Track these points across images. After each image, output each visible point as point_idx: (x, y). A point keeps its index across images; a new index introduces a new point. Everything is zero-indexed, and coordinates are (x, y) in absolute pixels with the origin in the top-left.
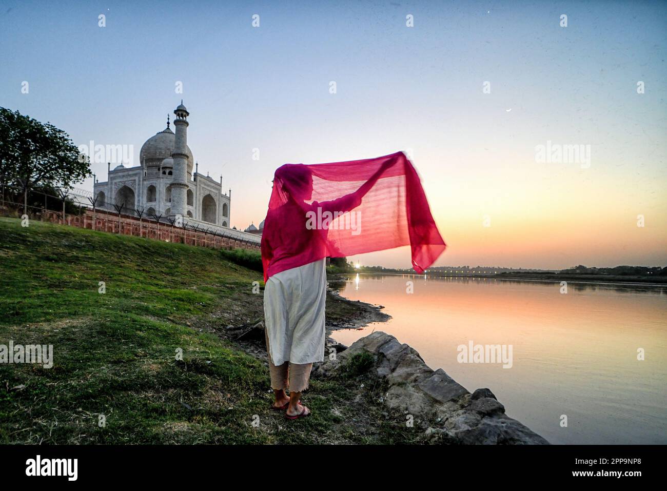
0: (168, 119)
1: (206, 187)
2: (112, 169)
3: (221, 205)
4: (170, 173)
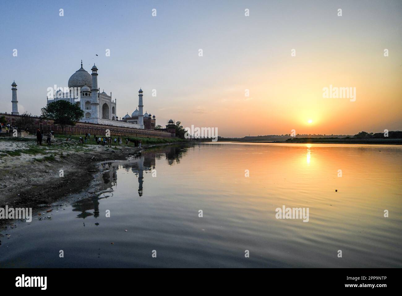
0: (82, 62)
1: (104, 99)
3: (112, 108)
4: (86, 94)
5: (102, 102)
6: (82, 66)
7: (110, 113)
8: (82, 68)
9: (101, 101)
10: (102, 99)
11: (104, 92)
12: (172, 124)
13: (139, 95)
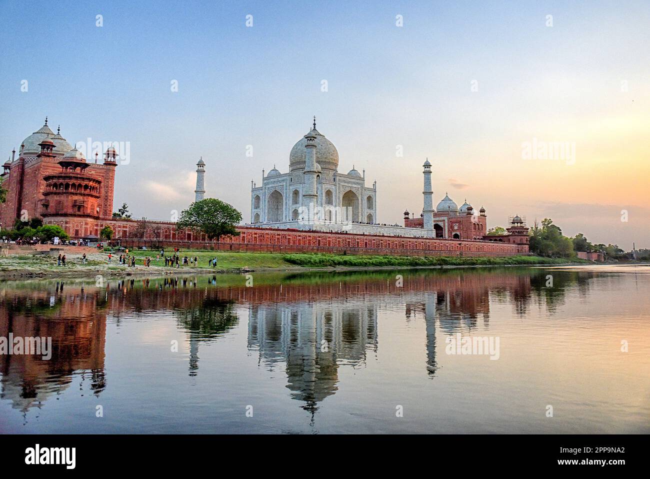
0: (315, 120)
1: (346, 184)
2: (266, 176)
3: (365, 198)
5: (341, 189)
6: (315, 127)
7: (360, 208)
8: (314, 130)
9: (339, 187)
10: (343, 184)
11: (354, 170)
12: (519, 224)
13: (424, 172)
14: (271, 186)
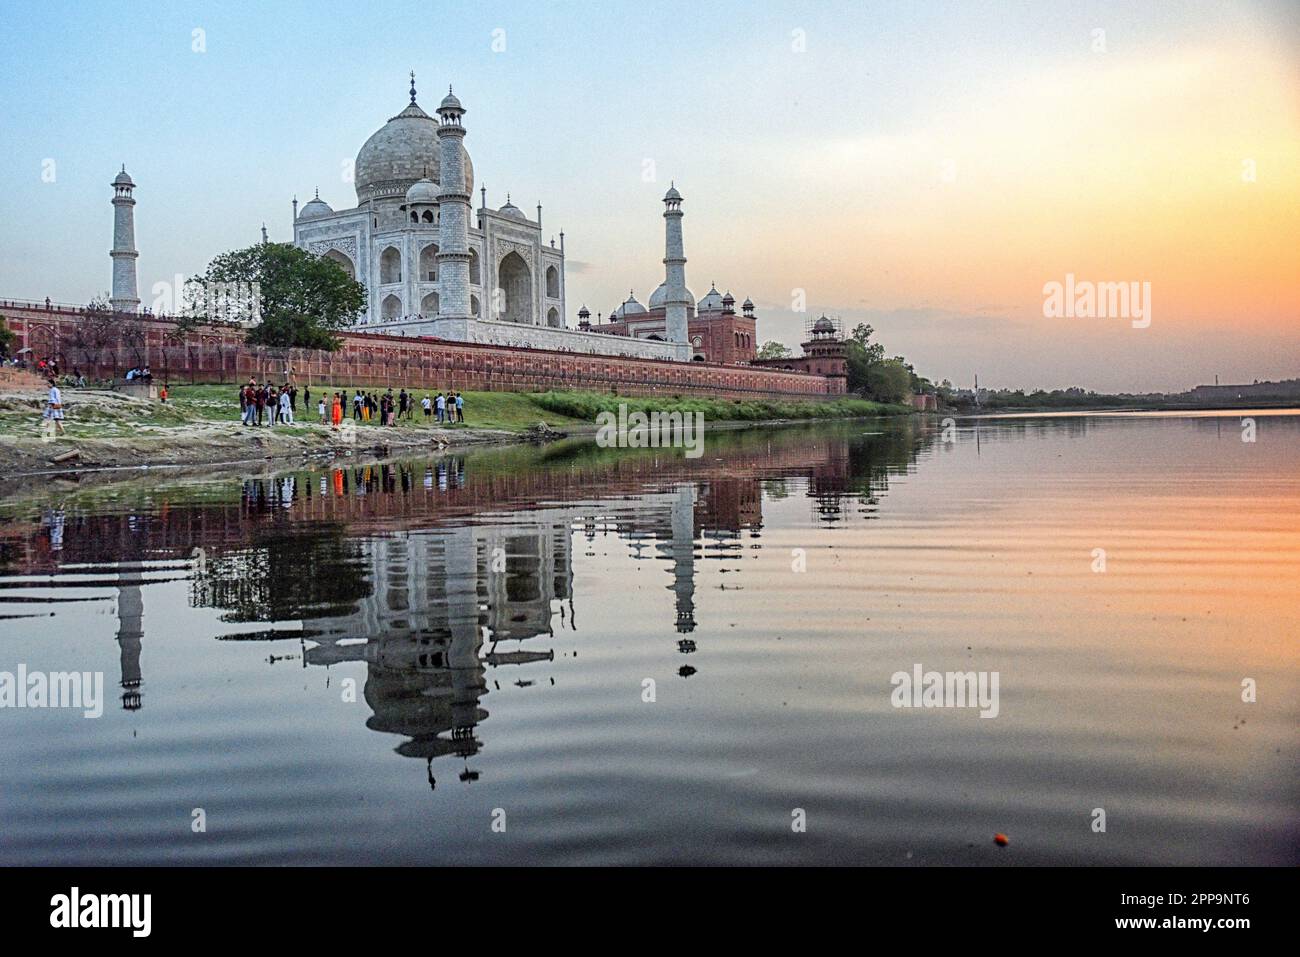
0: (413, 82)
1: (505, 237)
2: (301, 214)
3: (544, 271)
4: (428, 216)
5: (497, 247)
6: (413, 99)
7: (534, 294)
8: (413, 105)
9: (492, 243)
10: (498, 235)
11: (509, 206)
12: (827, 334)
13: (665, 215)
14: (319, 239)
